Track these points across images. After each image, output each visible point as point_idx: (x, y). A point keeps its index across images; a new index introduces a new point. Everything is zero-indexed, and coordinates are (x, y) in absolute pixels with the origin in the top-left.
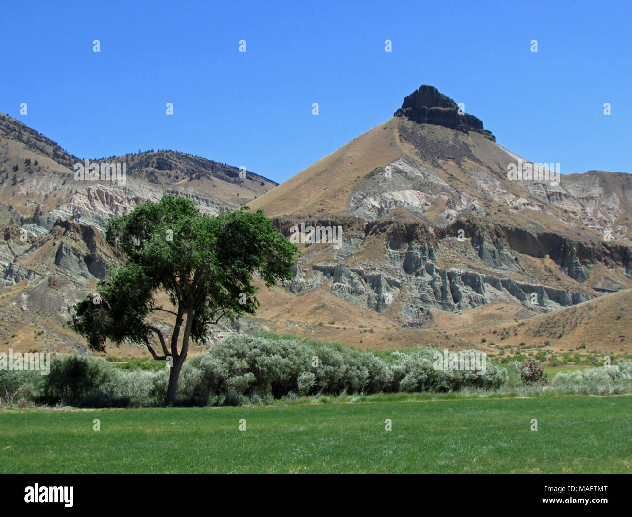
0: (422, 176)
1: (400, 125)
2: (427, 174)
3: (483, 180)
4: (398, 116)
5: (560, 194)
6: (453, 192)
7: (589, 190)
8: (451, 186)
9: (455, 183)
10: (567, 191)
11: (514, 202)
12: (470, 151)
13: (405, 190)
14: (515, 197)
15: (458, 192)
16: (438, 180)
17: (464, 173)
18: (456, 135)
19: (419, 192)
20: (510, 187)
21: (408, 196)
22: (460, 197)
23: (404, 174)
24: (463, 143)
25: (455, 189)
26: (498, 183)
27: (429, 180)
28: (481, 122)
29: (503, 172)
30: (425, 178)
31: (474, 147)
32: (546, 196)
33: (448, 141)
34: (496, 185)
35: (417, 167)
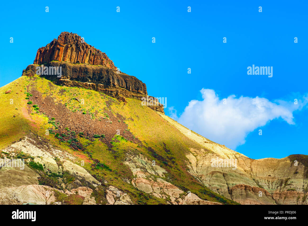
0: (55, 163)
1: (30, 88)
2: (61, 160)
3: (141, 168)
4: (28, 75)
5: (246, 187)
6: (95, 186)
7: (289, 183)
8: (94, 176)
9: (100, 172)
10: (258, 183)
11: (180, 200)
12: (126, 126)
13: (27, 184)
14: (182, 192)
15: (103, 185)
16: (77, 169)
17: (115, 157)
18: (109, 104)
19: (47, 187)
20: (177, 177)
21: (30, 193)
22: (106, 193)
23: (29, 160)
24: (118, 114)
25: (100, 181)
26: (161, 171)
27: (64, 170)
28: (144, 85)
29: (169, 156)
30: (59, 165)
31: (132, 120)
32: (227, 190)
33: (97, 112)
34: (158, 175)
35: (48, 150)
